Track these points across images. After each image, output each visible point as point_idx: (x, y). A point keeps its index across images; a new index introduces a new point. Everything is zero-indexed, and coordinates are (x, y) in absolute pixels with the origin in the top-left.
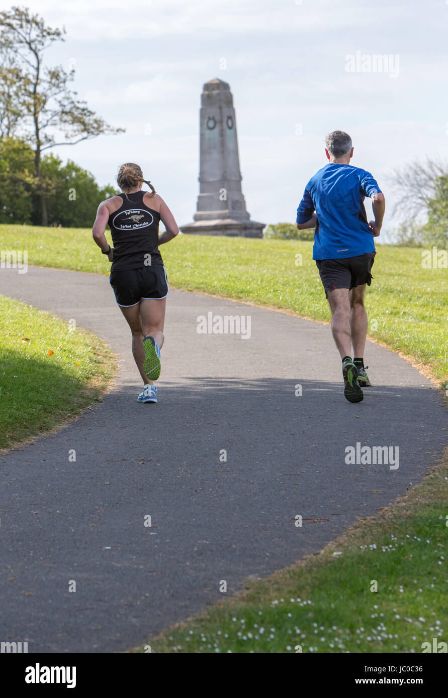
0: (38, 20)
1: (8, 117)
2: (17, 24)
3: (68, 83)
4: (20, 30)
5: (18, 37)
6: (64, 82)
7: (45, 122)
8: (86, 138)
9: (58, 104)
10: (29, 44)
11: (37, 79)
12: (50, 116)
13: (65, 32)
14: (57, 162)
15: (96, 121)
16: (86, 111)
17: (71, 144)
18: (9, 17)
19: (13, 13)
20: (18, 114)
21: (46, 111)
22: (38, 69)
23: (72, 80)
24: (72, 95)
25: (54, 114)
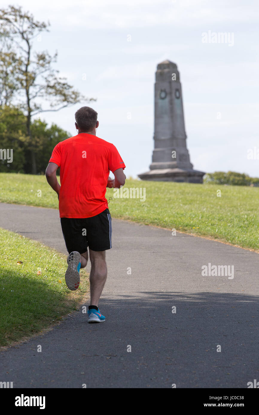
0: (29, 15)
1: (6, 90)
2: (13, 19)
3: (52, 64)
5: (13, 28)
6: (49, 63)
7: (34, 94)
8: (65, 106)
9: (44, 80)
10: (22, 33)
11: (28, 60)
12: (38, 90)
13: (49, 25)
14: (44, 125)
15: (73, 93)
16: (66, 86)
17: (55, 111)
18: (6, 13)
19: (10, 10)
20: (13, 88)
21: (35, 85)
22: (29, 53)
23: (55, 61)
24: (55, 73)
25: (41, 88)
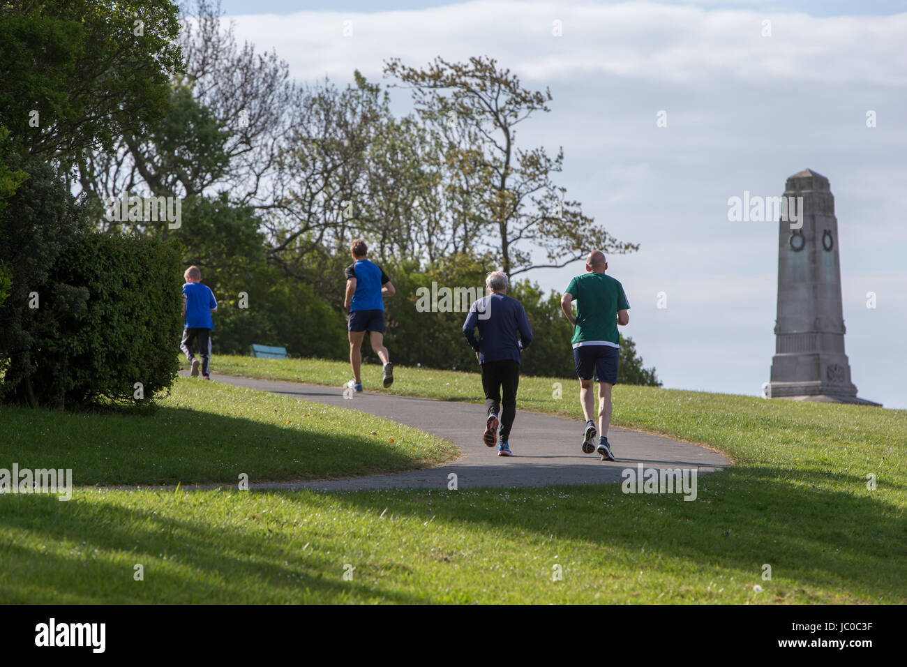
0: (510, 78)
1: (465, 224)
2: (478, 85)
3: (552, 175)
4: (482, 94)
5: (479, 103)
6: (546, 172)
7: (517, 233)
8: (579, 258)
9: (537, 206)
10: (496, 114)
11: (507, 168)
12: (525, 224)
13: (550, 98)
14: (535, 294)
15: (593, 232)
16: (579, 218)
17: (556, 267)
18: (465, 74)
19: (472, 67)
20: (478, 221)
21: (520, 216)
22: (508, 152)
23: (560, 170)
24: (558, 193)
25: (531, 222)
